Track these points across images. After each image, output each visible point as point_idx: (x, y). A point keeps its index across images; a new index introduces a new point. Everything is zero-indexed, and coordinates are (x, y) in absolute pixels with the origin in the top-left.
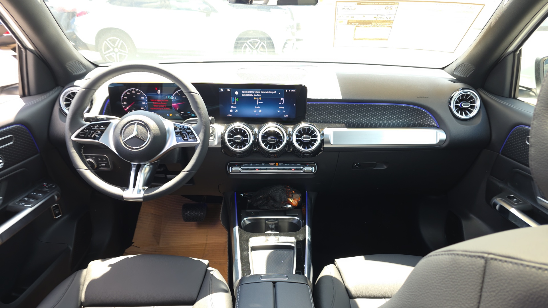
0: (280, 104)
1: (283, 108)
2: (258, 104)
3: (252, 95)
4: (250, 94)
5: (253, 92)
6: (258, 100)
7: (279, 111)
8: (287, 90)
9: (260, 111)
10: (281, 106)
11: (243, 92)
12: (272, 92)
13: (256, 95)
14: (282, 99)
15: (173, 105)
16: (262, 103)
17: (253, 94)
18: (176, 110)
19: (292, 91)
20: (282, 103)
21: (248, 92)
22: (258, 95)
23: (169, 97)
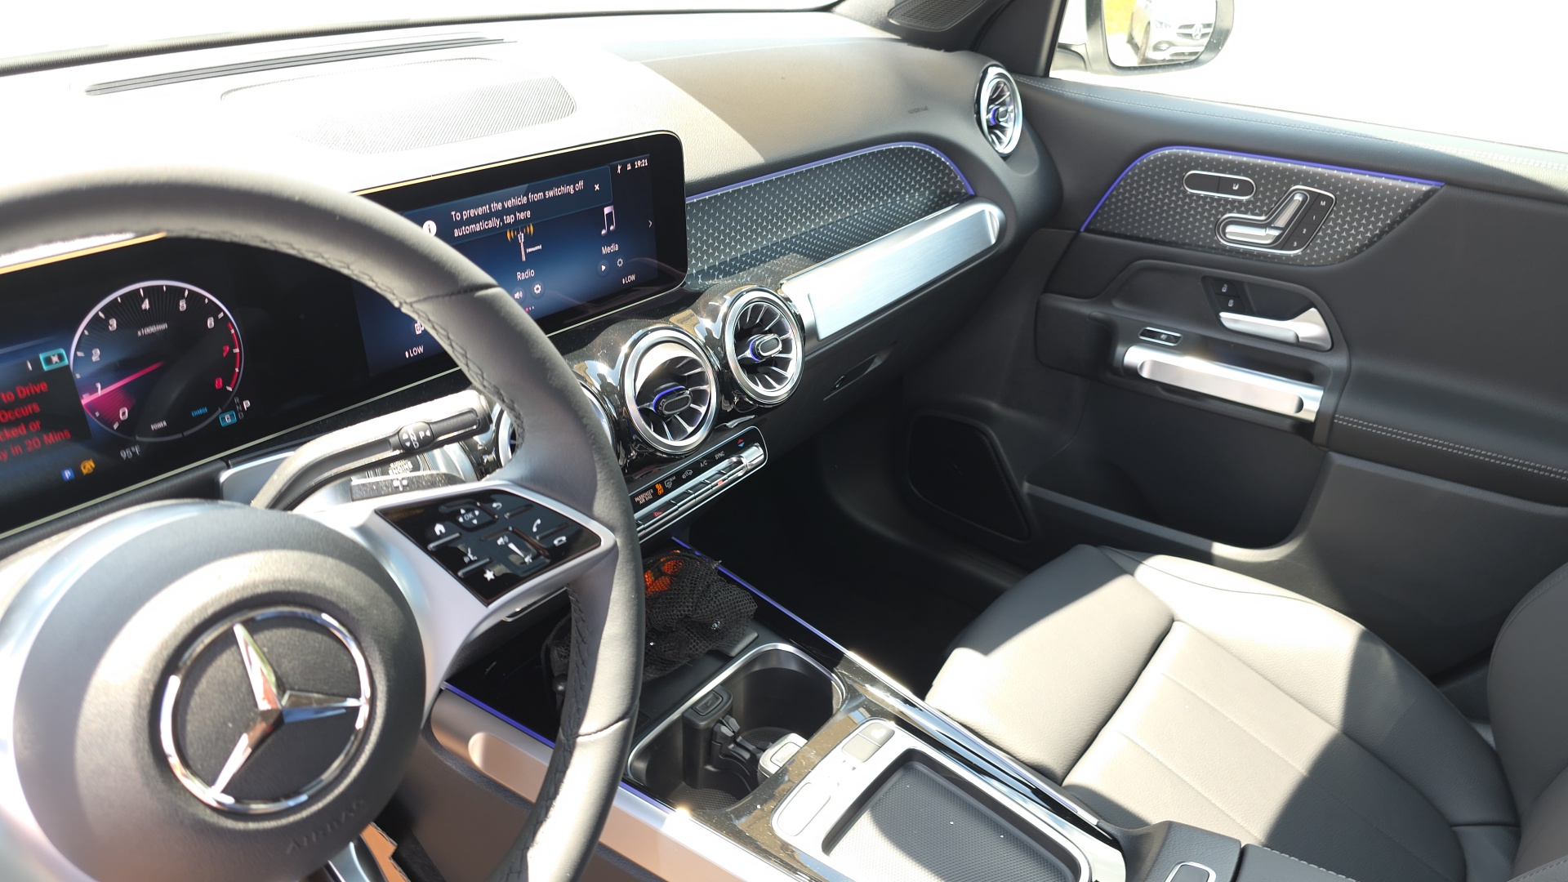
0: (606, 235)
1: (615, 247)
2: (524, 259)
3: (494, 223)
4: (486, 217)
5: (499, 206)
6: (521, 237)
7: (603, 268)
8: (619, 167)
9: (537, 289)
10: (609, 239)
11: (456, 216)
12: (571, 189)
13: (509, 219)
14: (607, 210)
15: (86, 400)
16: (540, 247)
17: (499, 215)
18: (116, 426)
19: (638, 164)
20: (612, 228)
21: (480, 211)
22: (521, 216)
23: (48, 361)
